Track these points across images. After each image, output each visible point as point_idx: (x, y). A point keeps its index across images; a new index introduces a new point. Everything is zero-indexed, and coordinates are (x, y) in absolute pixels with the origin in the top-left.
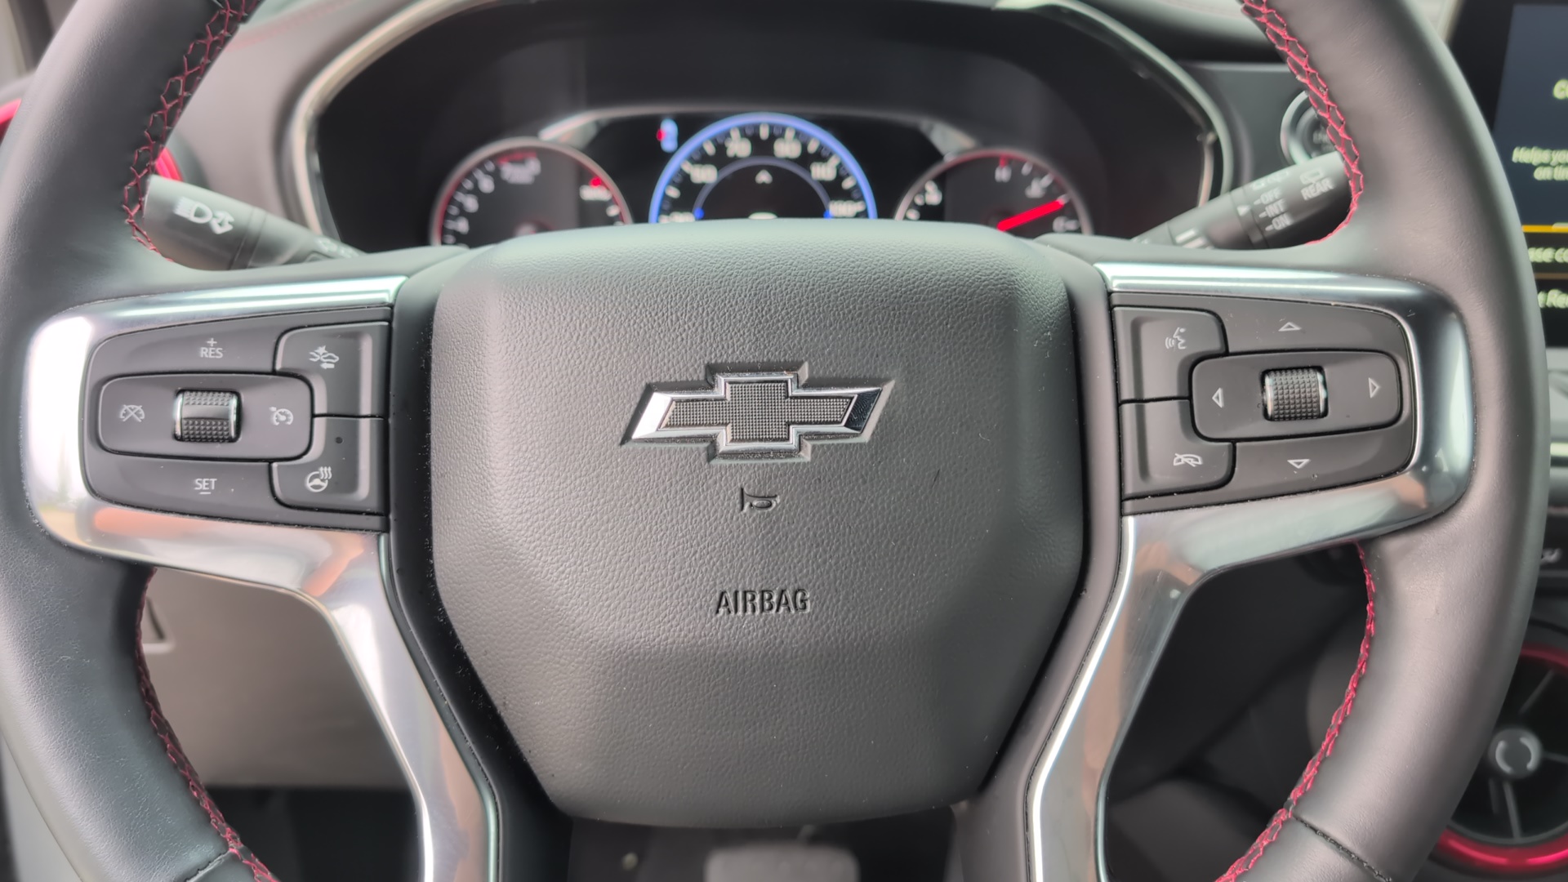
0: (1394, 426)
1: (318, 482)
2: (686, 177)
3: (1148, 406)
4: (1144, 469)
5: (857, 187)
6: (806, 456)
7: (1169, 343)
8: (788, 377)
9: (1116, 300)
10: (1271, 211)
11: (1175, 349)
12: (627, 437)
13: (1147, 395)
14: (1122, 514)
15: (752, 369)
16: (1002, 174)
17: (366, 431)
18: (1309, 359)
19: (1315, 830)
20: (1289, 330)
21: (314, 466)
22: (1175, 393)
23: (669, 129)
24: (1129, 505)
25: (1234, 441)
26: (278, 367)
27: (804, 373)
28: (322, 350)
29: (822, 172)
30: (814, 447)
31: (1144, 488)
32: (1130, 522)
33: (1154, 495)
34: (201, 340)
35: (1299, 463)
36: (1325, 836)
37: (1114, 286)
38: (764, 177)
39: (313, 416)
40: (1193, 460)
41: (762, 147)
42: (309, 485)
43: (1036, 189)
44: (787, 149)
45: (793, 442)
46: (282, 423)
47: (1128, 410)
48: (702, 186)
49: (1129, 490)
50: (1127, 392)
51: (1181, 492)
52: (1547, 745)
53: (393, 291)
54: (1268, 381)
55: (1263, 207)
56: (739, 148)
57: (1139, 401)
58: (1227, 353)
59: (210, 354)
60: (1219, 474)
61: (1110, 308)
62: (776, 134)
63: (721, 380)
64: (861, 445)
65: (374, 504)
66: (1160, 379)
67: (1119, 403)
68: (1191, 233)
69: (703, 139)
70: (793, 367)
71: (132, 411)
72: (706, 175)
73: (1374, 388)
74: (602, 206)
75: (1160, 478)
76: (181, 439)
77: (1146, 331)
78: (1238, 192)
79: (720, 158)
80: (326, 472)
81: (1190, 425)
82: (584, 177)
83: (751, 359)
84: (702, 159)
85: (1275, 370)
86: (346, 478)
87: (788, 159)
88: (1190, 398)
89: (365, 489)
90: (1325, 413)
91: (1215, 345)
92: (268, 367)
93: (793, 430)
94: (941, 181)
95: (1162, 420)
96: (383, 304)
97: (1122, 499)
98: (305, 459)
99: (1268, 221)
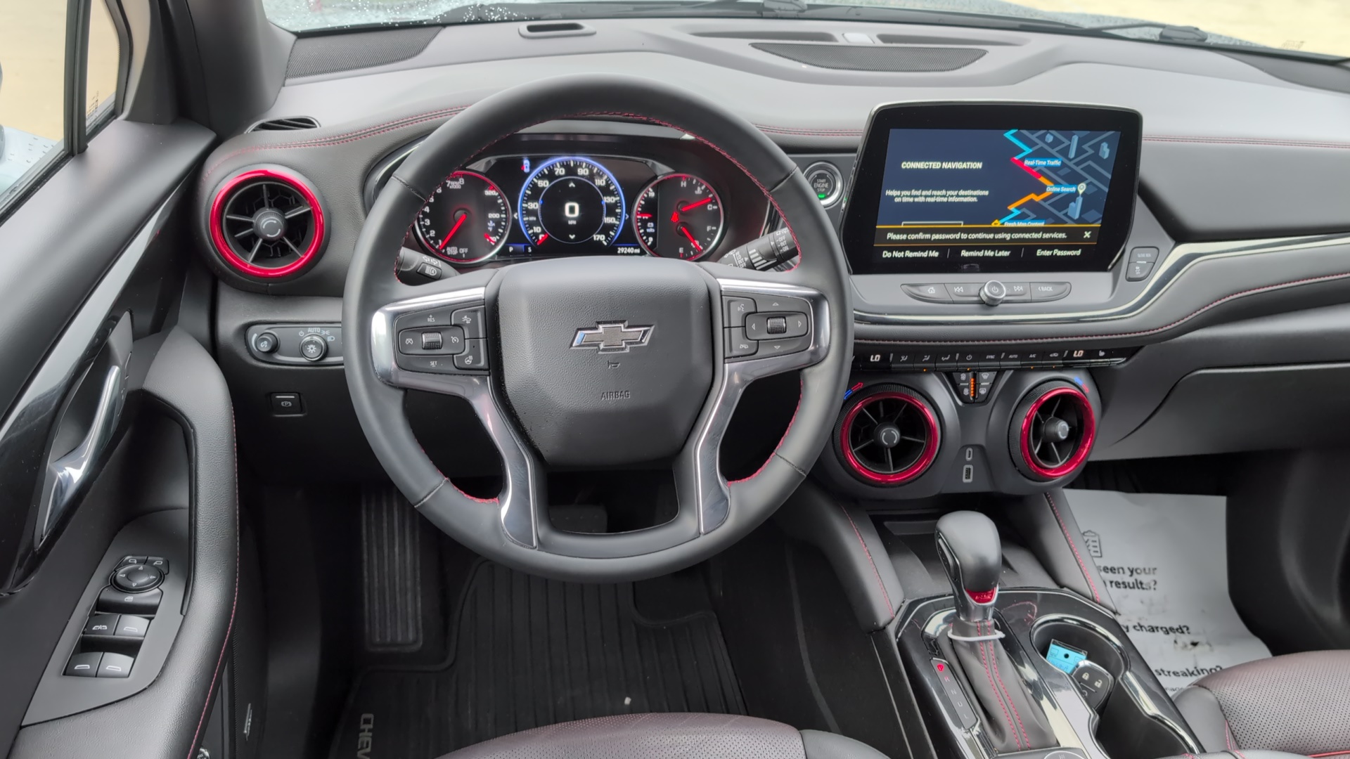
0: (804, 336)
1: (469, 361)
2: (535, 185)
3: (732, 329)
4: (731, 350)
5: (616, 189)
6: (627, 351)
7: (739, 309)
8: (622, 325)
9: (723, 294)
10: (782, 244)
11: (741, 311)
12: (571, 345)
13: (732, 326)
14: (724, 363)
15: (610, 322)
16: (684, 184)
17: (482, 343)
18: (782, 315)
19: (781, 457)
20: (775, 306)
21: (467, 356)
22: (740, 325)
23: (526, 163)
24: (726, 360)
25: (758, 340)
26: (453, 323)
27: (626, 324)
28: (466, 317)
29: (600, 182)
30: (630, 348)
31: (731, 355)
32: (727, 365)
33: (734, 357)
34: (428, 316)
35: (777, 347)
36: (784, 459)
37: (723, 287)
38: (572, 185)
39: (465, 339)
40: (746, 347)
41: (571, 170)
42: (466, 362)
43: (699, 191)
44: (583, 172)
45: (624, 346)
46: (455, 342)
47: (726, 330)
48: (543, 188)
49: (726, 356)
50: (726, 325)
51: (742, 356)
52: (902, 433)
53: (483, 293)
54: (769, 321)
55: (779, 243)
56: (560, 171)
57: (730, 327)
58: (757, 312)
59: (431, 320)
60: (754, 351)
61: (721, 296)
62: (578, 165)
63: (601, 326)
64: (644, 347)
65: (487, 367)
66: (736, 321)
67: (724, 328)
68: (755, 251)
69: (543, 167)
70: (623, 322)
71: (409, 341)
72: (544, 184)
73: (800, 324)
74: (494, 199)
75: (735, 353)
76: (424, 349)
77: (732, 304)
78: (771, 234)
79: (551, 176)
80: (471, 357)
81: (745, 335)
82: (485, 185)
83: (610, 320)
84: (542, 176)
85: (771, 318)
86: (477, 360)
87: (583, 176)
88: (745, 326)
89: (483, 363)
90: (785, 332)
91: (753, 310)
92: (449, 324)
93: (623, 342)
94: (655, 189)
95: (737, 333)
96: (480, 300)
97: (724, 358)
98: (464, 354)
99: (781, 248)
